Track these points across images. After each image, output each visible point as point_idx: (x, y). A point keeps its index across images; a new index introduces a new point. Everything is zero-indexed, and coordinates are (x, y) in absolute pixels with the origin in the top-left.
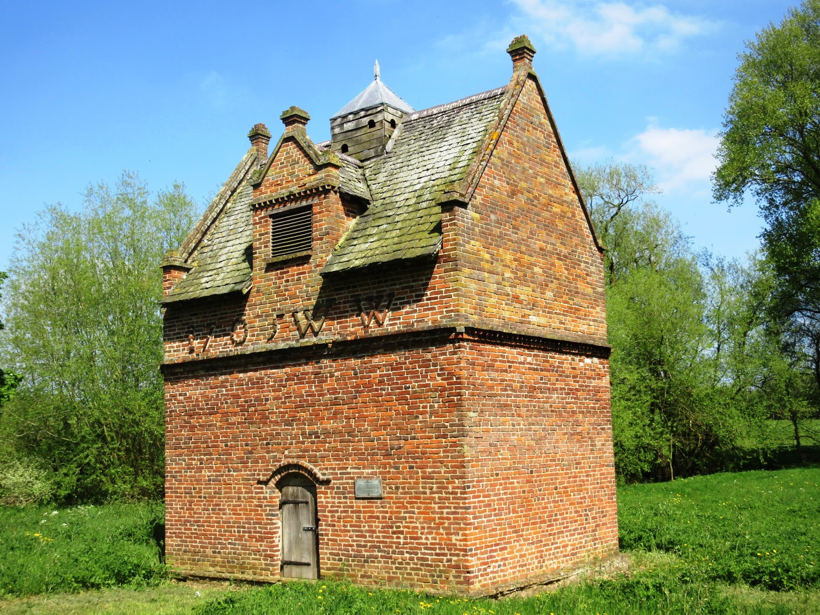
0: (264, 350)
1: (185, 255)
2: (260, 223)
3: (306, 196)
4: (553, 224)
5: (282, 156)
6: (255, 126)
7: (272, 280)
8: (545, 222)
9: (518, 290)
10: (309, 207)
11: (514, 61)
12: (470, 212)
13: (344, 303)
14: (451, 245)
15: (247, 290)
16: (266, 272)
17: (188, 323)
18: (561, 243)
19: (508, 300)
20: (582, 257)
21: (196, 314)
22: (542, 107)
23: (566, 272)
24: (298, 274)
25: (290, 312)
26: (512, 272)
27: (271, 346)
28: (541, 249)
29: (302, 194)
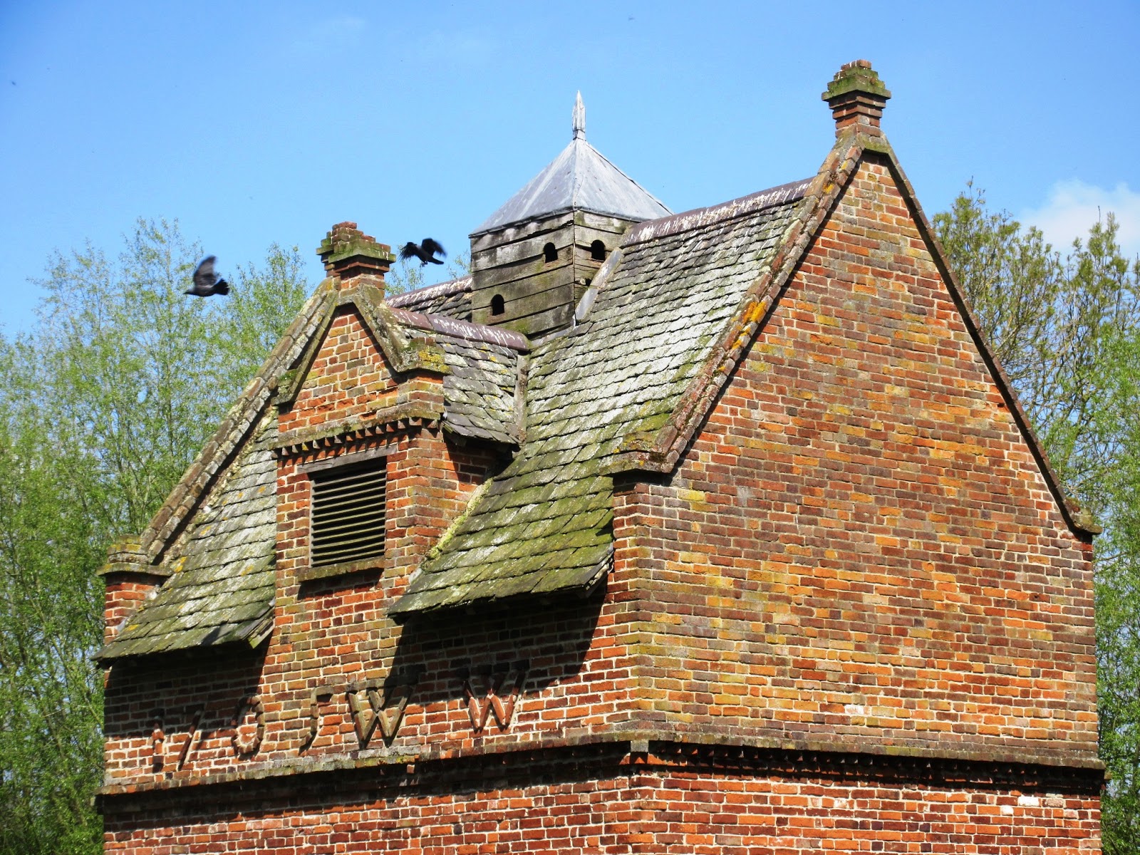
0: (289, 772)
1: (156, 546)
2: (291, 489)
3: (376, 439)
4: (927, 490)
5: (332, 346)
6: (335, 227)
7: (310, 616)
8: (903, 486)
9: (810, 651)
10: (381, 462)
11: (839, 120)
12: (680, 490)
13: (441, 676)
14: (629, 565)
15: (260, 639)
16: (301, 597)
17: (151, 704)
18: (953, 531)
19: (783, 673)
20: (1021, 558)
21: (168, 685)
22: (908, 220)
23: (966, 597)
24: (359, 608)
25: (341, 689)
26: (795, 611)
27: (306, 764)
28: (887, 551)
29: (368, 433)
